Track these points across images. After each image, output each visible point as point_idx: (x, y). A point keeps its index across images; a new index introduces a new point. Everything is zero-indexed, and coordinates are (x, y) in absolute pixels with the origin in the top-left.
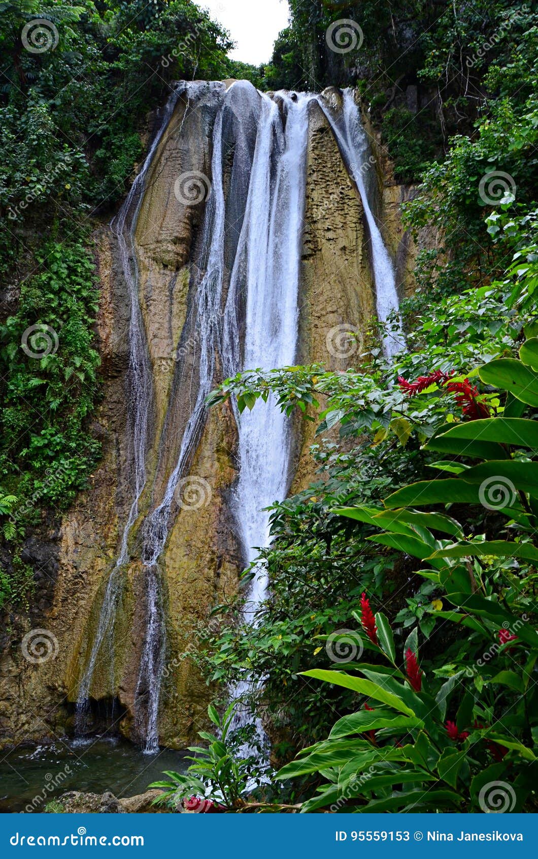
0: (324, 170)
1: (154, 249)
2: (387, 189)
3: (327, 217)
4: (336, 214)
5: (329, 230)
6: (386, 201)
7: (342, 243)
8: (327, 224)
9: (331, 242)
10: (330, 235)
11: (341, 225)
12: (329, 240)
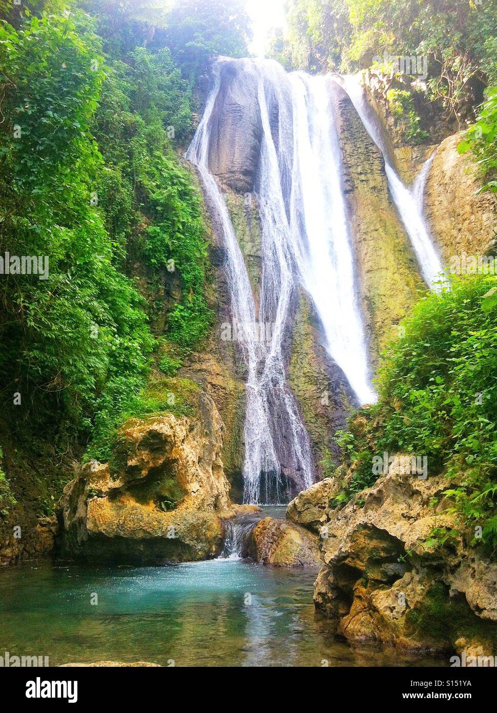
0: (352, 130)
1: (228, 178)
2: (397, 149)
3: (358, 164)
4: (365, 163)
5: (361, 174)
6: (398, 158)
7: (372, 184)
8: (359, 169)
9: (364, 183)
10: (363, 177)
11: (370, 171)
12: (362, 181)
